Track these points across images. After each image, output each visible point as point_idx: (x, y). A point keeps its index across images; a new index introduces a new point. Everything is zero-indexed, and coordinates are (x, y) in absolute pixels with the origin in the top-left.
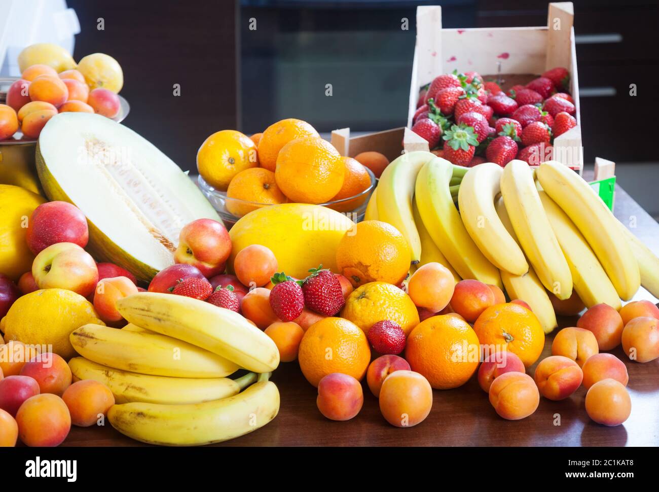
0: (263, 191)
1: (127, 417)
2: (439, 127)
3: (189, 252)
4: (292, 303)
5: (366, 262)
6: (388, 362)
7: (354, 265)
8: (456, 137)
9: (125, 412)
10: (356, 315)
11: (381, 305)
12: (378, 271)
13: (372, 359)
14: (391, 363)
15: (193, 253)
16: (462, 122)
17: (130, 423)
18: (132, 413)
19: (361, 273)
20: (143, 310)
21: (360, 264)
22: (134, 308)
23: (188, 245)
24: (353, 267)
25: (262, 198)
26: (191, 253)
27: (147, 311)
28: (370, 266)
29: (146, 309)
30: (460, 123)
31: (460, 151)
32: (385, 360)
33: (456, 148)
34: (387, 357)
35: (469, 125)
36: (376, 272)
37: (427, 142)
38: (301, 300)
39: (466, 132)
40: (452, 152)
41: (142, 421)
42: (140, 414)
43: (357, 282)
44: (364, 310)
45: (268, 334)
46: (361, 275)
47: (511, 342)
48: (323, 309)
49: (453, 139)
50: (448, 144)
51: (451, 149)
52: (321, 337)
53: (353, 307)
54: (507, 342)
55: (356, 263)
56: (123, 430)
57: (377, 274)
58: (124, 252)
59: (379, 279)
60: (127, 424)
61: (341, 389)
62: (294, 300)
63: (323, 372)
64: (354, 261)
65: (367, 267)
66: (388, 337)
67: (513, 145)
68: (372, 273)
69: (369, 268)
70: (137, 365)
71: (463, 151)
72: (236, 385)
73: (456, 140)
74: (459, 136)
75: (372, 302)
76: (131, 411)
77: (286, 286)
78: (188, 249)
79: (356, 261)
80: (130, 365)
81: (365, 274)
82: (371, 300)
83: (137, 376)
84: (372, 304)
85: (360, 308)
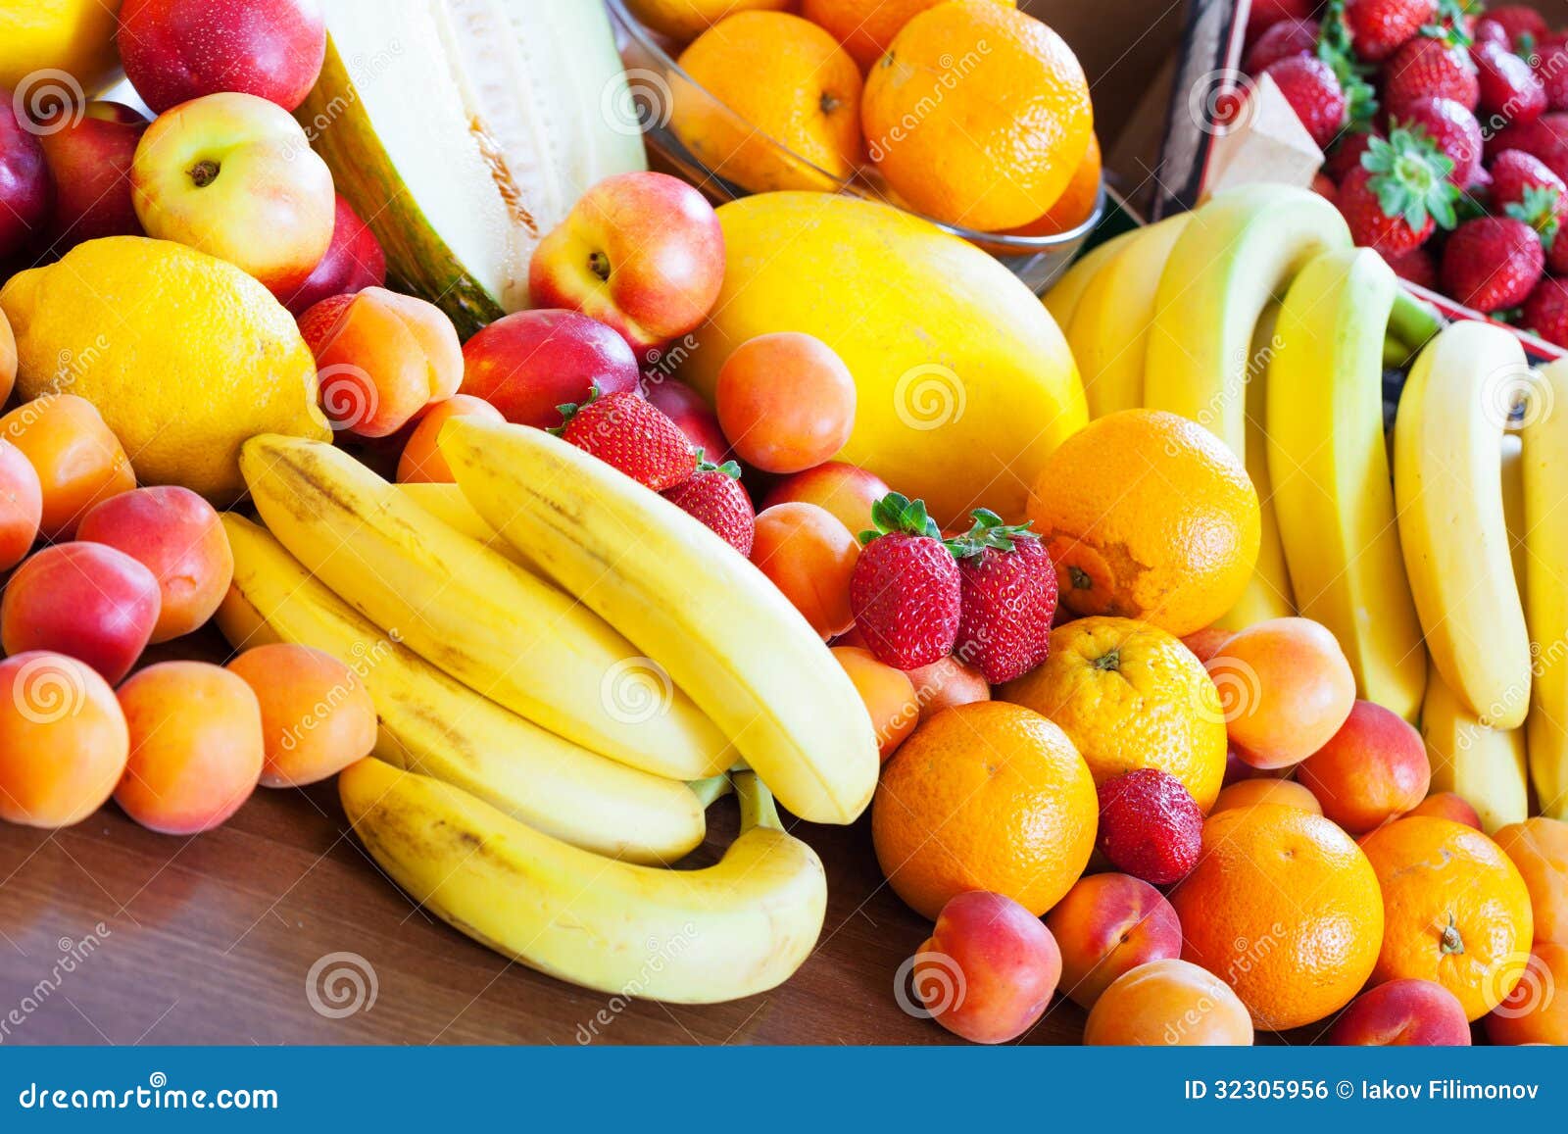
0: (815, 115)
1: (423, 828)
2: (1346, 106)
3: (599, 270)
4: (930, 620)
5: (1142, 553)
6: (1137, 904)
8: (1399, 175)
9: (421, 810)
10: (1079, 715)
11: (1161, 718)
12: (1163, 591)
14: (1144, 912)
15: (612, 276)
16: (1423, 126)
17: (430, 851)
18: (443, 823)
19: (1111, 574)
20: (558, 509)
21: (1125, 550)
22: (528, 490)
24: (1094, 546)
25: (805, 138)
26: (603, 274)
27: (574, 520)
28: (1149, 570)
29: (572, 511)
31: (1396, 224)
32: (1130, 896)
33: (1390, 209)
34: (1136, 886)
35: (1441, 148)
36: (1155, 592)
37: (1318, 157)
39: (1431, 170)
40: (1372, 215)
41: (467, 857)
42: (470, 839)
43: (1075, 586)
44: (1107, 712)
46: (1107, 579)
47: (1454, 955)
49: (1390, 173)
50: (1370, 185)
51: (1374, 205)
52: (997, 772)
53: (1075, 685)
54: (1441, 950)
56: (387, 853)
57: (1157, 599)
59: (1151, 615)
60: (415, 847)
61: (1020, 962)
62: (939, 616)
64: (1107, 532)
65: (1139, 567)
66: (1175, 844)
67: (1535, 265)
68: (1145, 591)
69: (1143, 575)
71: (1405, 224)
73: (1398, 184)
74: (1410, 175)
75: (1140, 700)
76: (441, 817)
77: (927, 559)
78: (594, 257)
79: (1114, 538)
80: (450, 651)
81: (1123, 584)
82: (1138, 690)
83: (449, 688)
84: (1140, 706)
85: (1098, 700)
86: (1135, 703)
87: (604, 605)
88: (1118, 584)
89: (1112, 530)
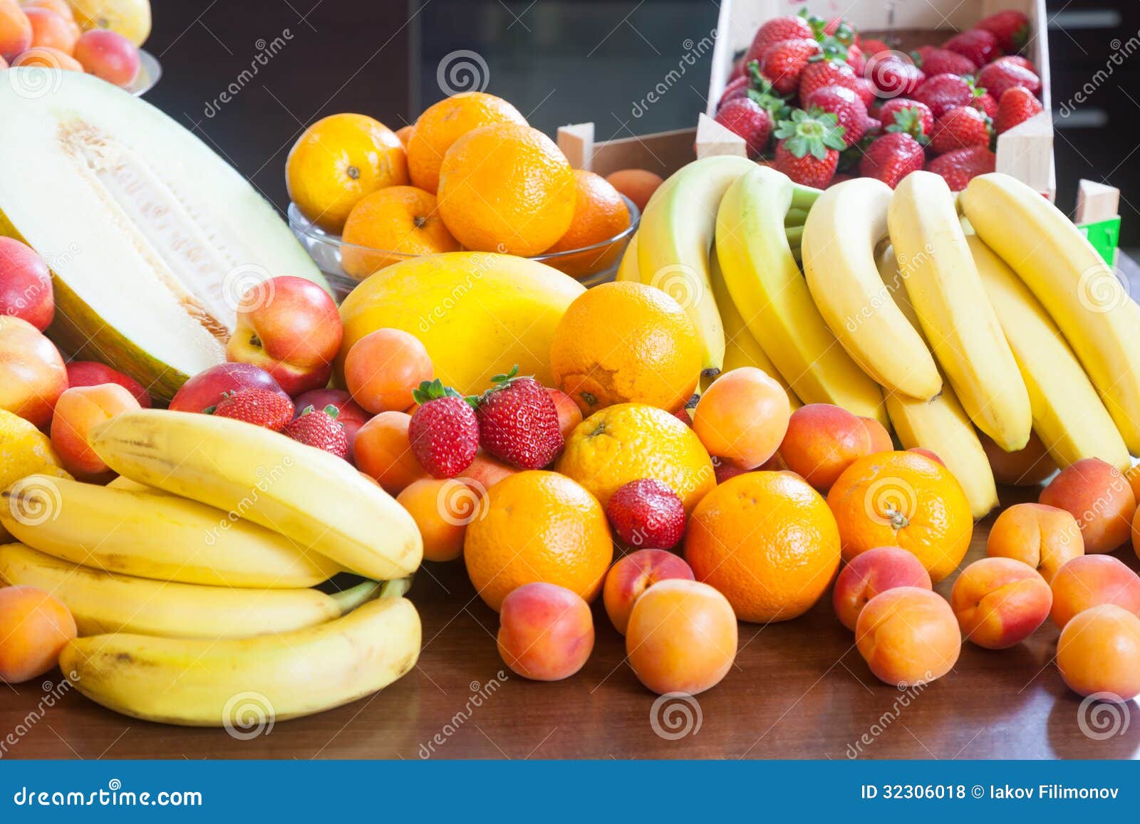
1: (96, 663)
2: (768, 116)
3: (255, 343)
4: (452, 440)
5: (608, 362)
6: (648, 563)
7: (585, 370)
8: (800, 133)
9: (93, 653)
10: (585, 468)
11: (637, 449)
12: (632, 382)
13: (616, 557)
14: (654, 565)
15: (263, 345)
16: (815, 105)
17: (102, 676)
18: (106, 655)
19: (600, 386)
20: (139, 444)
21: (598, 367)
22: (122, 441)
23: (255, 330)
24: (582, 373)
25: (410, 244)
26: (259, 345)
27: (149, 446)
28: (617, 371)
29: (146, 441)
30: (811, 106)
31: (808, 161)
32: (642, 559)
33: (800, 153)
34: (647, 553)
35: (828, 111)
36: (629, 385)
37: (742, 141)
38: (473, 434)
39: (821, 123)
40: (792, 162)
41: (124, 670)
42: (124, 657)
43: (591, 405)
44: (601, 459)
45: (402, 503)
46: (599, 390)
47: (904, 528)
48: (518, 455)
49: (794, 135)
50: (784, 147)
51: (791, 156)
53: (579, 452)
55: (589, 366)
56: (88, 690)
57: (631, 388)
58: (125, 340)
59: (633, 398)
60: (95, 677)
61: (546, 615)
62: (457, 435)
63: (512, 580)
64: (584, 361)
65: (611, 373)
66: (647, 512)
67: (914, 151)
68: (622, 386)
69: (615, 376)
70: (125, 557)
71: (814, 159)
72: (331, 604)
73: (801, 137)
74: (807, 131)
75: (619, 443)
76: (104, 652)
77: (443, 407)
78: (254, 336)
79: (589, 362)
80: (111, 558)
81: (608, 388)
82: (616, 438)
83: (125, 581)
84: (619, 447)
85: (594, 454)
86: (616, 444)
87: (182, 488)
88: (606, 390)
89: (586, 358)
